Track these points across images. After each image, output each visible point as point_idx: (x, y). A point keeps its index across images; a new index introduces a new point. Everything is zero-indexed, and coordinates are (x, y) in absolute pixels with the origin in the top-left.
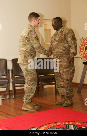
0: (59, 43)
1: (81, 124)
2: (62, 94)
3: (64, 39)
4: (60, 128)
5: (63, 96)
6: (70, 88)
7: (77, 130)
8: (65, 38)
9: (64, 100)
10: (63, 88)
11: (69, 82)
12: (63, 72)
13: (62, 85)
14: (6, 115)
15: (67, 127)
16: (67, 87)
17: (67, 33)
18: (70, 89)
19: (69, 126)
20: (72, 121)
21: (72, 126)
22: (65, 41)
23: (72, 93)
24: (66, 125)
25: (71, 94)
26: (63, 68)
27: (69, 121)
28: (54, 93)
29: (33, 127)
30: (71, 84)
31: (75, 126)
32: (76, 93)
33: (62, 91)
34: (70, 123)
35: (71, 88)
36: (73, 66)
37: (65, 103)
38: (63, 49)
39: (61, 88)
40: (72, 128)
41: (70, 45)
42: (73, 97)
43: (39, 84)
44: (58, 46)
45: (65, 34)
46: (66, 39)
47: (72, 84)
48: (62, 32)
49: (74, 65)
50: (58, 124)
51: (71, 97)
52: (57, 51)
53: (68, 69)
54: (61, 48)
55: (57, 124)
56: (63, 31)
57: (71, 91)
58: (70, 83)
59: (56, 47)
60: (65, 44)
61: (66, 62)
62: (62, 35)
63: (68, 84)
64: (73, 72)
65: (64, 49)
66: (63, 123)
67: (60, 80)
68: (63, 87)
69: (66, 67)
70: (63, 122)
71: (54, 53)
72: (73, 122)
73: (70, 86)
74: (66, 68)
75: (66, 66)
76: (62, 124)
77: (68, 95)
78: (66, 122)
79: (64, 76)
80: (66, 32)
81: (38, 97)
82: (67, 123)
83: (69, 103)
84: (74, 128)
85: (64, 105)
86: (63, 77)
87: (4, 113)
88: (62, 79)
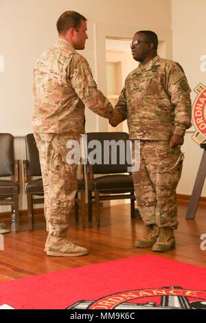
0: (148, 96)
1: (197, 294)
2: (149, 223)
3: (160, 86)
4: (147, 303)
5: (151, 226)
6: (171, 206)
7: (189, 307)
8: (162, 85)
9: (153, 236)
10: (151, 208)
11: (169, 192)
12: (156, 169)
13: (150, 200)
14: (12, 271)
15: (164, 302)
16: (163, 206)
17: (168, 72)
18: (170, 210)
19: (169, 299)
20: (175, 288)
21: (176, 298)
22: (163, 93)
23: (174, 219)
24: (162, 296)
25: (172, 222)
26: (154, 159)
27: (167, 288)
28: (130, 218)
29: (82, 301)
30: (172, 198)
31: (183, 300)
32: (184, 220)
33: (150, 215)
34: (171, 292)
35: (173, 207)
36: (180, 154)
37: (157, 243)
38: (156, 112)
39: (148, 206)
40: (175, 303)
41: (174, 102)
42: (176, 228)
43: (93, 198)
44: (145, 103)
45: (163, 75)
46: (165, 88)
47: (175, 199)
48: (155, 68)
49: (180, 152)
50: (141, 295)
51: (172, 230)
52: (141, 115)
53: (167, 162)
54: (153, 107)
55: (138, 294)
56: (159, 66)
57: (173, 214)
58: (171, 194)
59: (141, 105)
60: (163, 98)
61: (162, 143)
62: (156, 77)
63: (165, 196)
64: (179, 168)
65: (160, 110)
66: (154, 291)
67: (145, 187)
68: (154, 204)
69: (162, 156)
70: (154, 289)
71: (134, 119)
72: (178, 288)
73: (170, 201)
74: (162, 158)
75: (162, 154)
76: (151, 294)
77: (165, 225)
78: (160, 289)
79: (157, 179)
80: (165, 70)
81: (90, 227)
82: (164, 293)
83: (166, 243)
84: (181, 304)
85: (155, 247)
86: (153, 180)
87: (8, 265)
88: (150, 184)
